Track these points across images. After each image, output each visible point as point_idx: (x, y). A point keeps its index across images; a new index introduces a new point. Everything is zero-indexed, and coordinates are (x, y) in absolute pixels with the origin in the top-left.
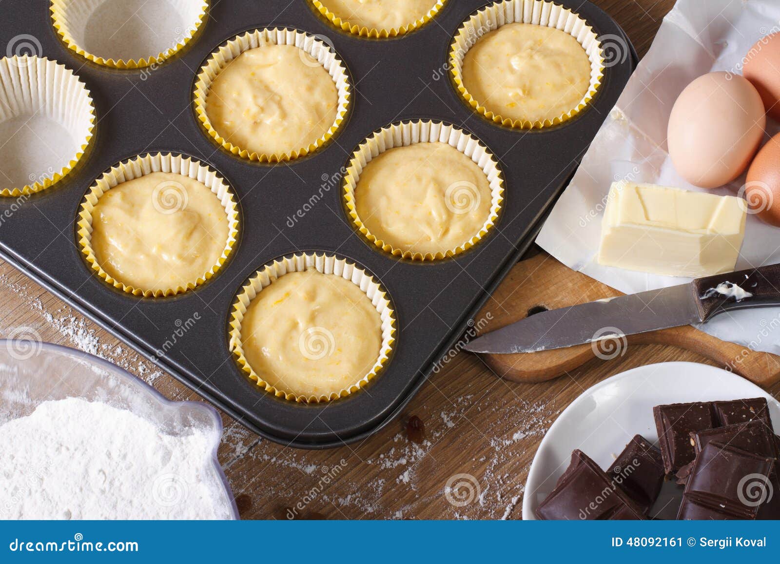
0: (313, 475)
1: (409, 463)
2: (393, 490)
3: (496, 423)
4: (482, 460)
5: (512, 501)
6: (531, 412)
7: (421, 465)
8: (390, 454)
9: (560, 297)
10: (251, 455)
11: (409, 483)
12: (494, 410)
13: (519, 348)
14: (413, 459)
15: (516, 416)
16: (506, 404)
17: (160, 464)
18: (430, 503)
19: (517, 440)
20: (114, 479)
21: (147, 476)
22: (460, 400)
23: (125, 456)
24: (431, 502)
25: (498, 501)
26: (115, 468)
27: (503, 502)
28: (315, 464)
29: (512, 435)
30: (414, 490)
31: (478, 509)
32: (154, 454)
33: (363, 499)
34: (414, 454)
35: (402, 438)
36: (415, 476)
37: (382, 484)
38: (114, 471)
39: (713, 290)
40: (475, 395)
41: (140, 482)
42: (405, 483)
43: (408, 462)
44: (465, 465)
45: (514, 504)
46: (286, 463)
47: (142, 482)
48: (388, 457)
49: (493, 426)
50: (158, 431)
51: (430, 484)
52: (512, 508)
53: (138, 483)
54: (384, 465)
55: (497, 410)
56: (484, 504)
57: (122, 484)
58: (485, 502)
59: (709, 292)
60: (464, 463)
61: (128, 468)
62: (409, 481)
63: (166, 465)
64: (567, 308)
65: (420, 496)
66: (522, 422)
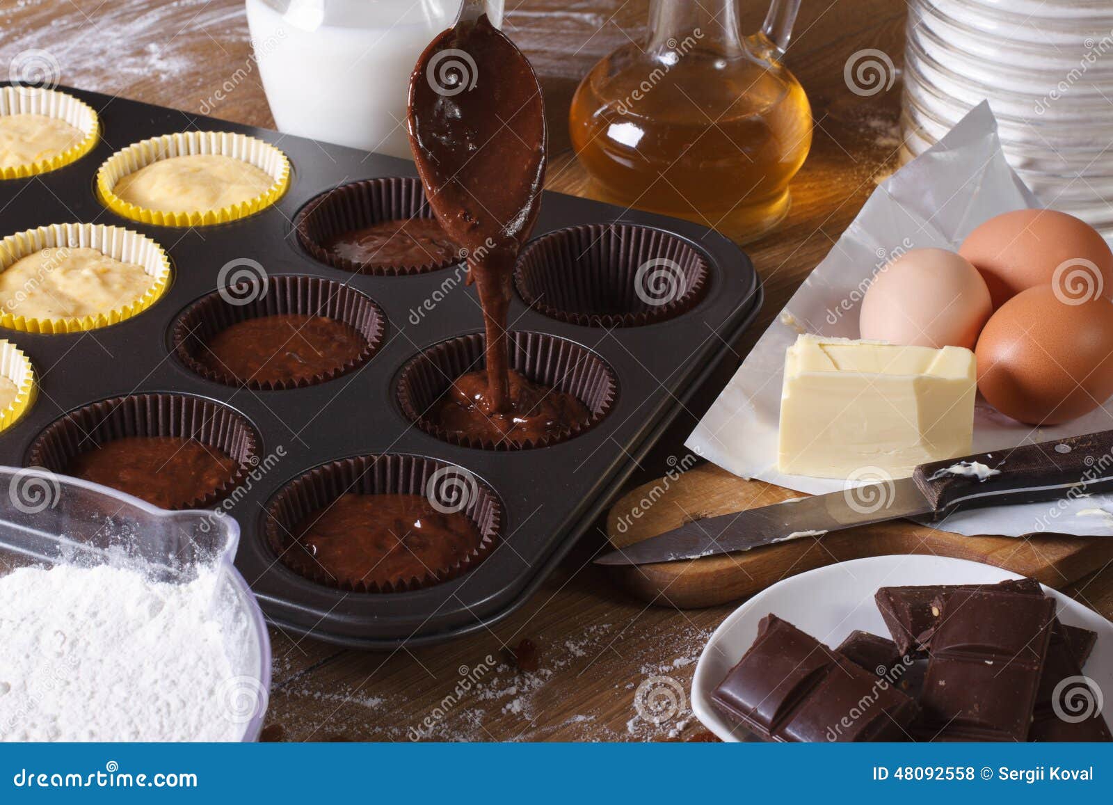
0: (376, 708)
1: (519, 693)
2: (497, 720)
3: (647, 651)
4: (628, 687)
5: (678, 727)
6: (697, 638)
7: (538, 695)
8: (491, 684)
9: (728, 505)
10: (283, 690)
11: (521, 714)
12: (643, 637)
13: (677, 554)
14: (526, 688)
15: (676, 643)
16: (661, 632)
17: (147, 616)
18: (553, 733)
19: (680, 666)
20: (78, 640)
21: (127, 631)
22: (592, 630)
23: (95, 614)
24: (556, 731)
25: (657, 728)
26: (80, 627)
27: (664, 729)
28: (379, 697)
29: (672, 661)
30: (529, 719)
31: (626, 735)
32: (139, 603)
33: (452, 730)
34: (527, 682)
35: (508, 668)
36: (529, 705)
37: (481, 715)
38: (77, 630)
39: (944, 471)
40: (614, 624)
41: (116, 638)
42: (515, 713)
43: (518, 691)
44: (604, 694)
45: (681, 729)
46: (336, 697)
47: (120, 639)
48: (490, 689)
49: (642, 653)
50: (145, 581)
51: (553, 713)
52: (677, 733)
53: (113, 639)
54: (483, 695)
55: (647, 638)
56: (635, 730)
57: (88, 643)
58: (636, 728)
59: (939, 473)
60: (602, 691)
61: (99, 625)
62: (521, 711)
63: (155, 615)
64: (739, 513)
65: (538, 726)
66: (686, 648)
